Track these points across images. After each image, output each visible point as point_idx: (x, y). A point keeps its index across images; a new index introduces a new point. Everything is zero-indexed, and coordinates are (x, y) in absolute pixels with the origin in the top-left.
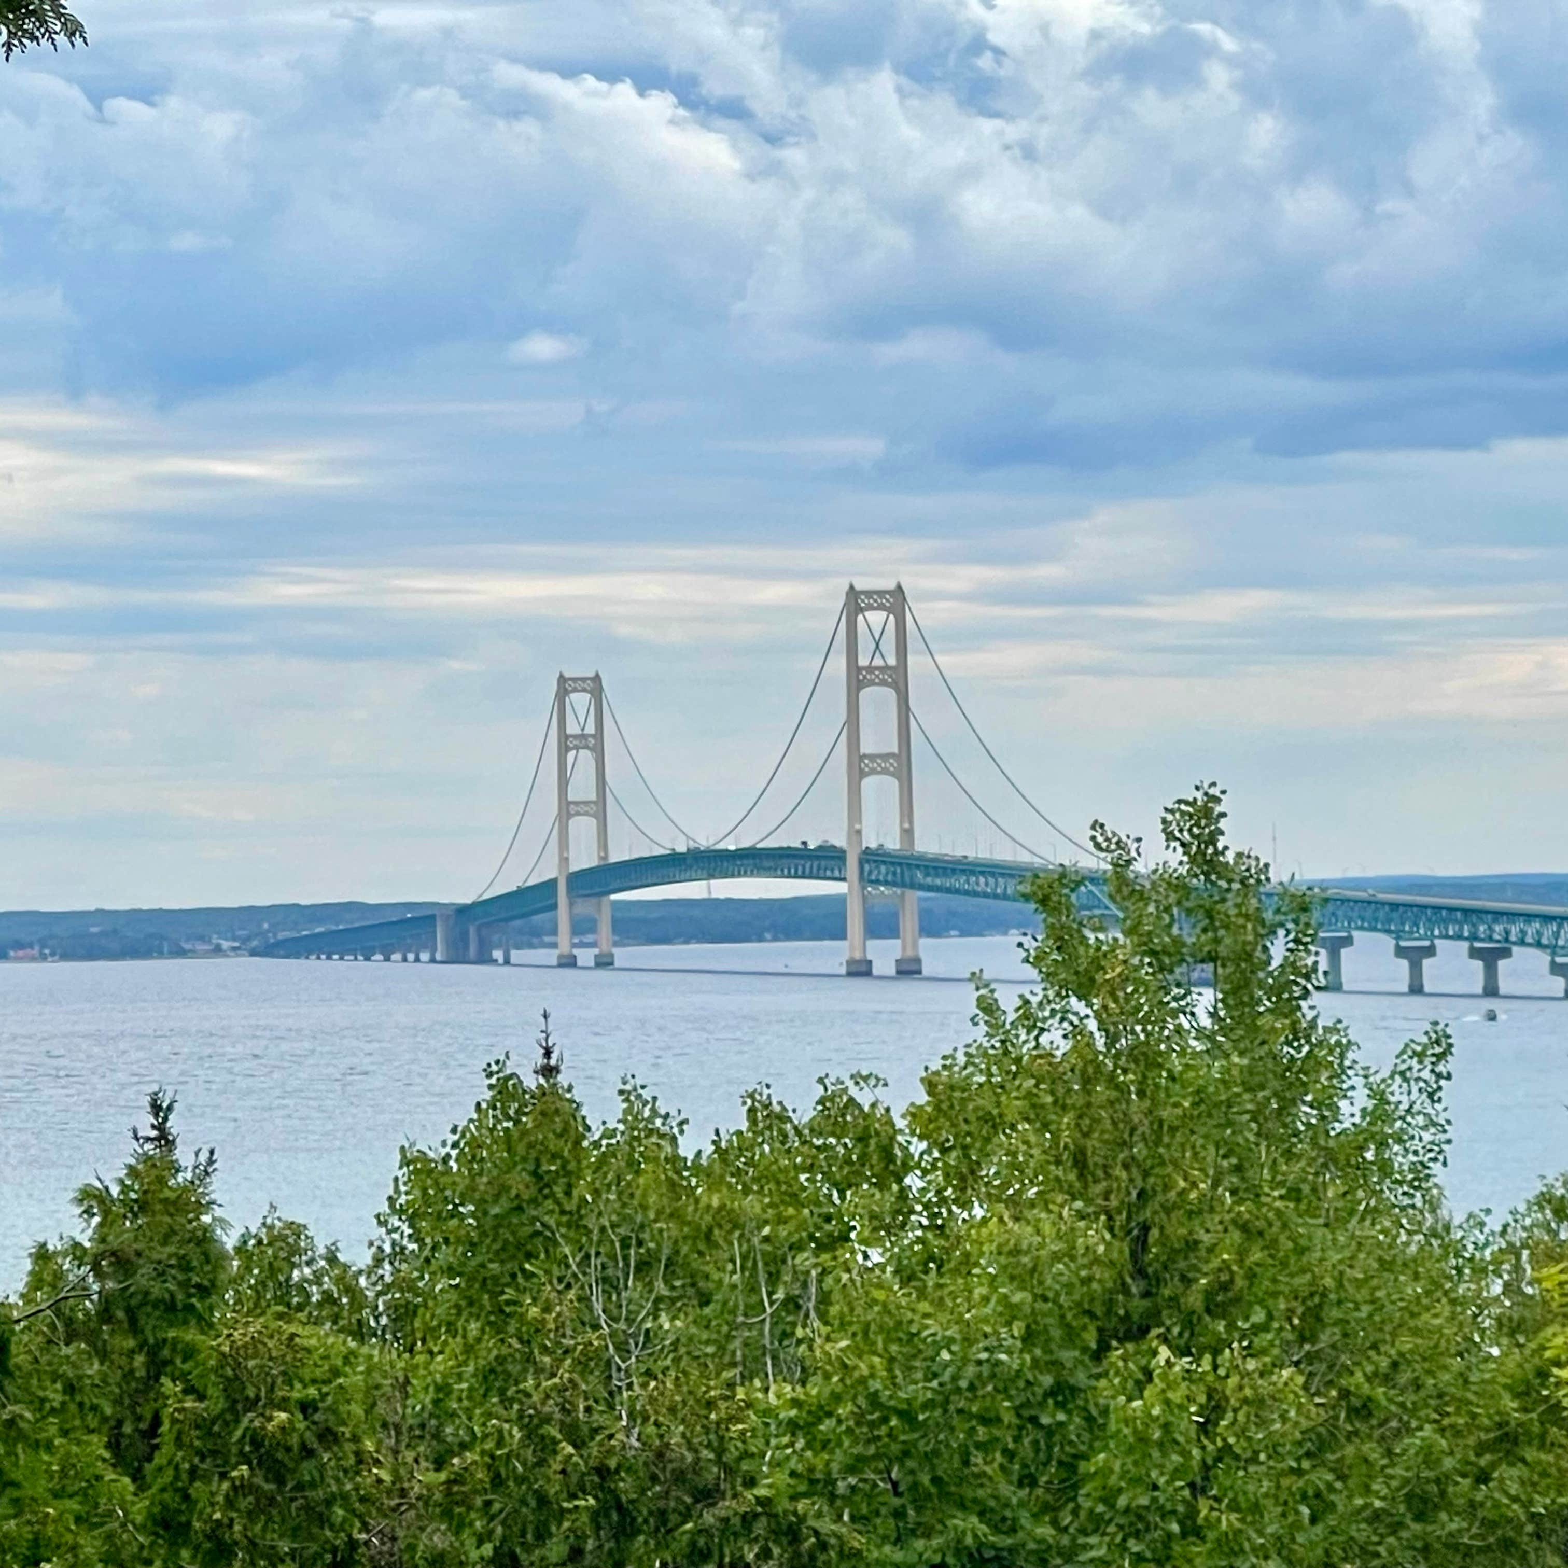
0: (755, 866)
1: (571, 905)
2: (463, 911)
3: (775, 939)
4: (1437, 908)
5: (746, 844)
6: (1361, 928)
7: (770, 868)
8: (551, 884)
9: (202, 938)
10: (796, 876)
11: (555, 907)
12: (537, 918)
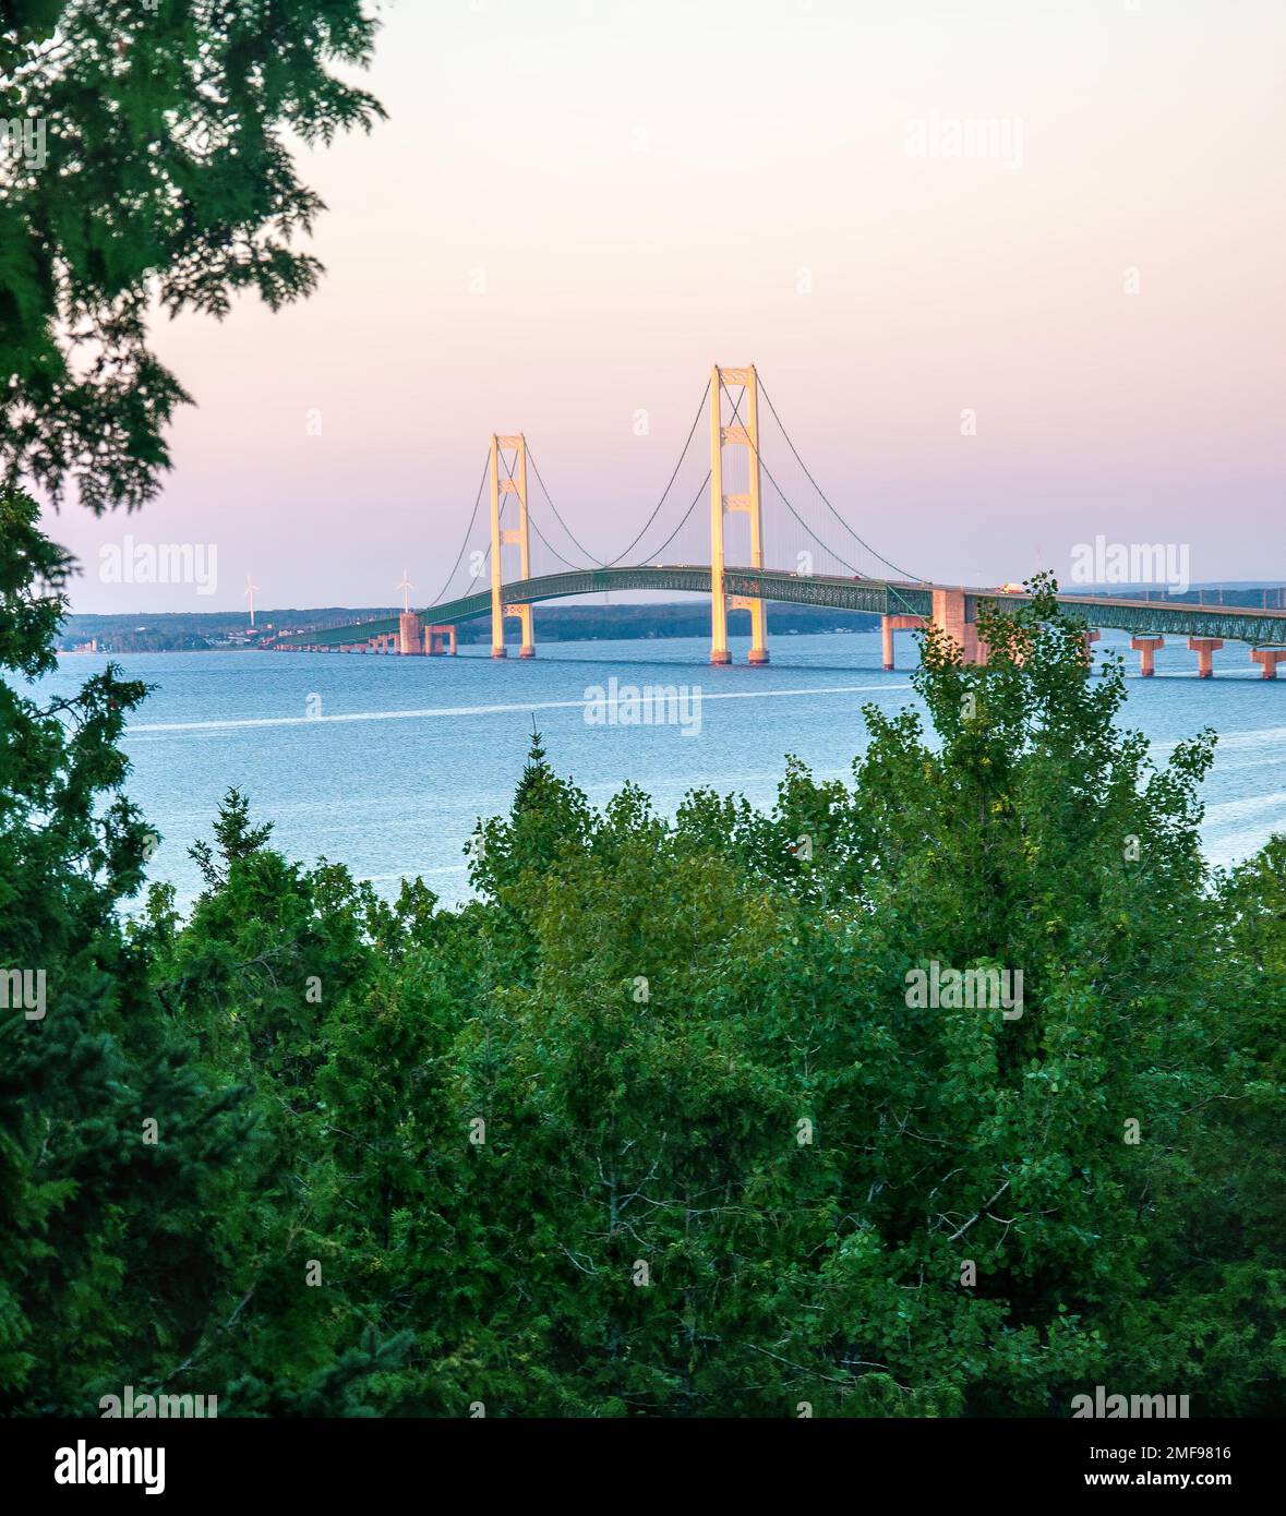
0: (642, 580)
1: (503, 610)
2: (424, 616)
3: (658, 636)
4: (1164, 611)
5: (634, 563)
6: (1104, 626)
7: (653, 582)
8: (488, 595)
9: (222, 637)
10: (674, 588)
11: (489, 612)
12: (476, 621)
